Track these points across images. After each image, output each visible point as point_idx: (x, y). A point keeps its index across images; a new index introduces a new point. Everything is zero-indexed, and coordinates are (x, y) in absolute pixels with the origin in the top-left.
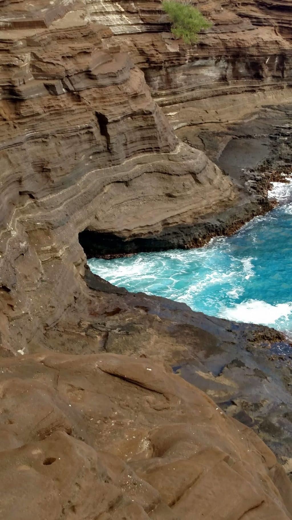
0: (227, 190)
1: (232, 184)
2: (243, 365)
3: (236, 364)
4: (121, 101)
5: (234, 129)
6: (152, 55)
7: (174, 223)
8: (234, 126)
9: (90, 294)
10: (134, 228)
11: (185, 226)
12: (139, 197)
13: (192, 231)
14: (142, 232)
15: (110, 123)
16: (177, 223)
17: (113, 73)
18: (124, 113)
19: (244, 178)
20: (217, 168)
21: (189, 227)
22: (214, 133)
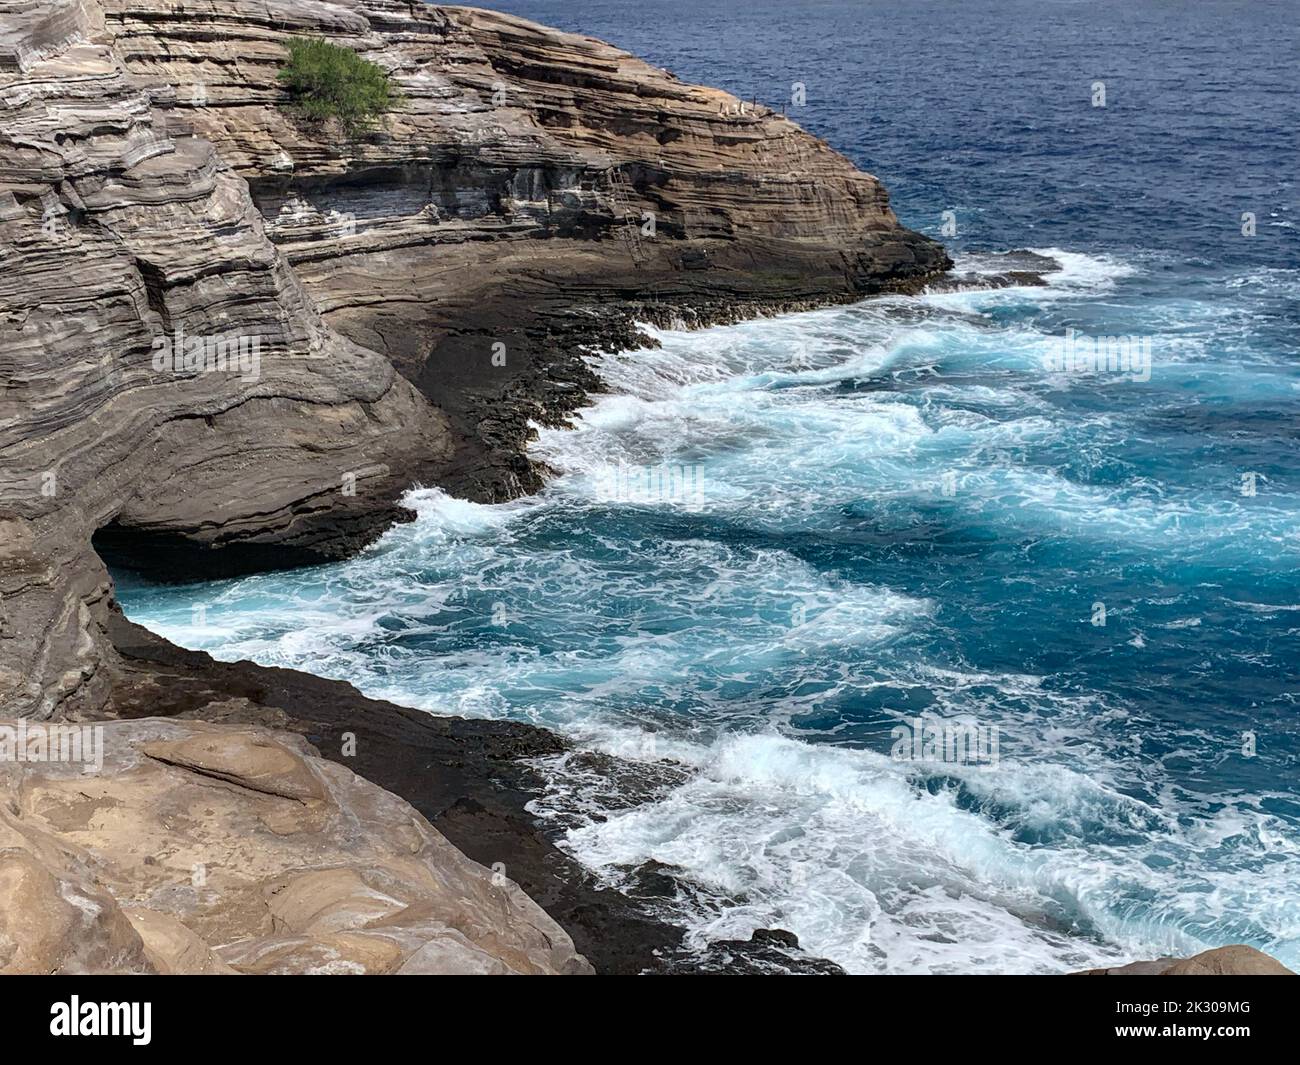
0: (437, 437)
1: (448, 426)
2: (481, 809)
3: (465, 808)
4: (196, 237)
5: (450, 316)
6: (268, 152)
7: (322, 508)
8: (451, 309)
9: (123, 666)
10: (230, 520)
11: (348, 516)
12: (240, 451)
13: (363, 526)
14: (246, 527)
15: (171, 286)
16: (328, 508)
17: (176, 175)
18: (202, 263)
19: (475, 415)
20: (416, 391)
21: (355, 518)
22: (408, 322)
